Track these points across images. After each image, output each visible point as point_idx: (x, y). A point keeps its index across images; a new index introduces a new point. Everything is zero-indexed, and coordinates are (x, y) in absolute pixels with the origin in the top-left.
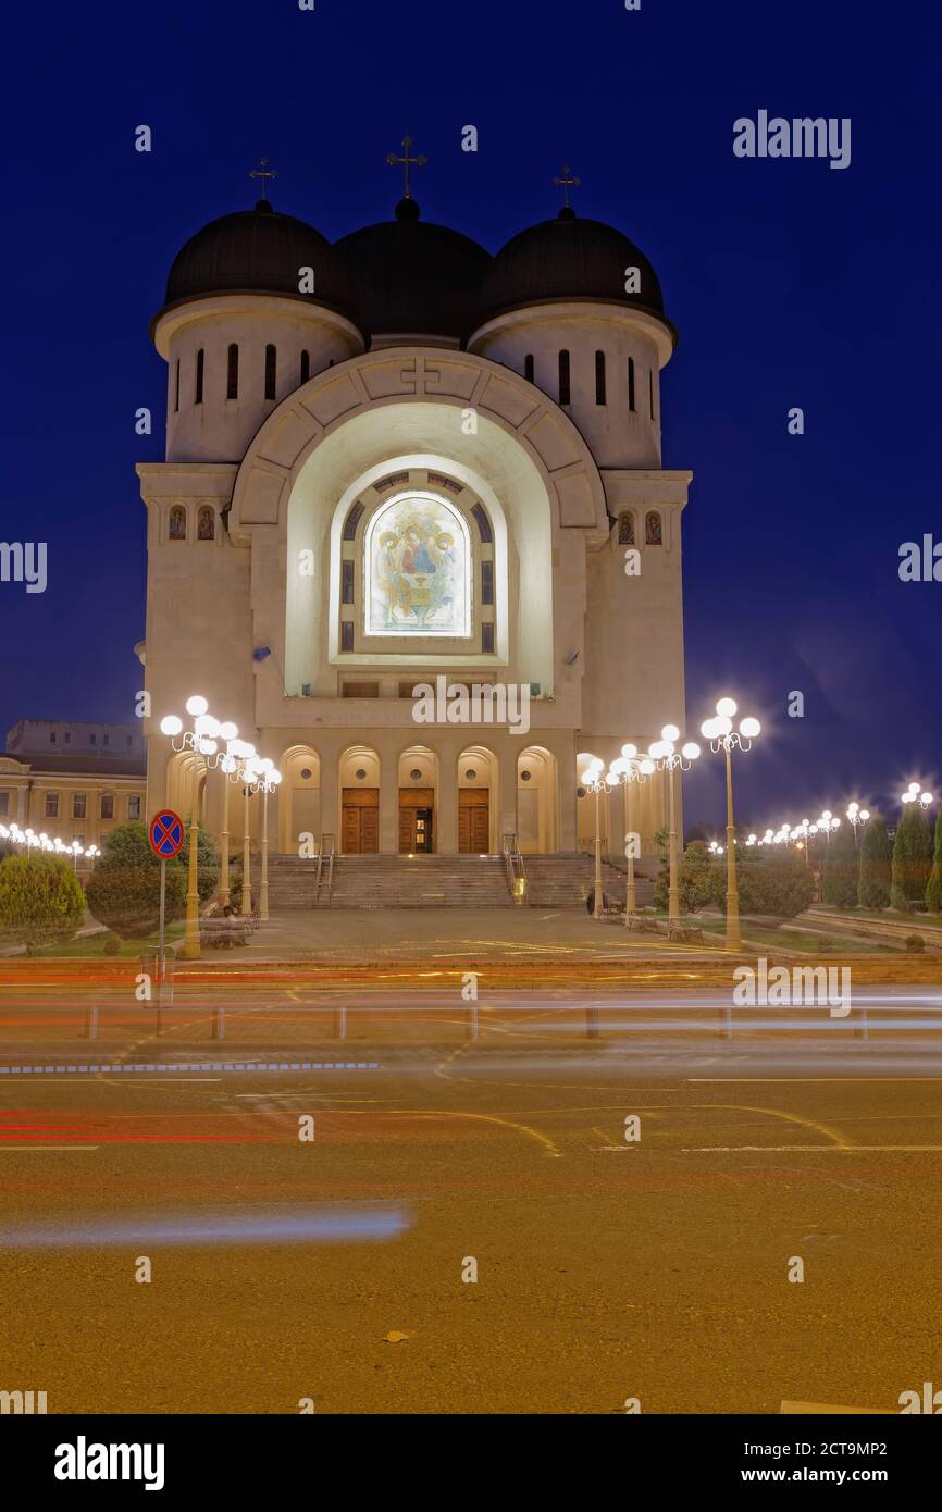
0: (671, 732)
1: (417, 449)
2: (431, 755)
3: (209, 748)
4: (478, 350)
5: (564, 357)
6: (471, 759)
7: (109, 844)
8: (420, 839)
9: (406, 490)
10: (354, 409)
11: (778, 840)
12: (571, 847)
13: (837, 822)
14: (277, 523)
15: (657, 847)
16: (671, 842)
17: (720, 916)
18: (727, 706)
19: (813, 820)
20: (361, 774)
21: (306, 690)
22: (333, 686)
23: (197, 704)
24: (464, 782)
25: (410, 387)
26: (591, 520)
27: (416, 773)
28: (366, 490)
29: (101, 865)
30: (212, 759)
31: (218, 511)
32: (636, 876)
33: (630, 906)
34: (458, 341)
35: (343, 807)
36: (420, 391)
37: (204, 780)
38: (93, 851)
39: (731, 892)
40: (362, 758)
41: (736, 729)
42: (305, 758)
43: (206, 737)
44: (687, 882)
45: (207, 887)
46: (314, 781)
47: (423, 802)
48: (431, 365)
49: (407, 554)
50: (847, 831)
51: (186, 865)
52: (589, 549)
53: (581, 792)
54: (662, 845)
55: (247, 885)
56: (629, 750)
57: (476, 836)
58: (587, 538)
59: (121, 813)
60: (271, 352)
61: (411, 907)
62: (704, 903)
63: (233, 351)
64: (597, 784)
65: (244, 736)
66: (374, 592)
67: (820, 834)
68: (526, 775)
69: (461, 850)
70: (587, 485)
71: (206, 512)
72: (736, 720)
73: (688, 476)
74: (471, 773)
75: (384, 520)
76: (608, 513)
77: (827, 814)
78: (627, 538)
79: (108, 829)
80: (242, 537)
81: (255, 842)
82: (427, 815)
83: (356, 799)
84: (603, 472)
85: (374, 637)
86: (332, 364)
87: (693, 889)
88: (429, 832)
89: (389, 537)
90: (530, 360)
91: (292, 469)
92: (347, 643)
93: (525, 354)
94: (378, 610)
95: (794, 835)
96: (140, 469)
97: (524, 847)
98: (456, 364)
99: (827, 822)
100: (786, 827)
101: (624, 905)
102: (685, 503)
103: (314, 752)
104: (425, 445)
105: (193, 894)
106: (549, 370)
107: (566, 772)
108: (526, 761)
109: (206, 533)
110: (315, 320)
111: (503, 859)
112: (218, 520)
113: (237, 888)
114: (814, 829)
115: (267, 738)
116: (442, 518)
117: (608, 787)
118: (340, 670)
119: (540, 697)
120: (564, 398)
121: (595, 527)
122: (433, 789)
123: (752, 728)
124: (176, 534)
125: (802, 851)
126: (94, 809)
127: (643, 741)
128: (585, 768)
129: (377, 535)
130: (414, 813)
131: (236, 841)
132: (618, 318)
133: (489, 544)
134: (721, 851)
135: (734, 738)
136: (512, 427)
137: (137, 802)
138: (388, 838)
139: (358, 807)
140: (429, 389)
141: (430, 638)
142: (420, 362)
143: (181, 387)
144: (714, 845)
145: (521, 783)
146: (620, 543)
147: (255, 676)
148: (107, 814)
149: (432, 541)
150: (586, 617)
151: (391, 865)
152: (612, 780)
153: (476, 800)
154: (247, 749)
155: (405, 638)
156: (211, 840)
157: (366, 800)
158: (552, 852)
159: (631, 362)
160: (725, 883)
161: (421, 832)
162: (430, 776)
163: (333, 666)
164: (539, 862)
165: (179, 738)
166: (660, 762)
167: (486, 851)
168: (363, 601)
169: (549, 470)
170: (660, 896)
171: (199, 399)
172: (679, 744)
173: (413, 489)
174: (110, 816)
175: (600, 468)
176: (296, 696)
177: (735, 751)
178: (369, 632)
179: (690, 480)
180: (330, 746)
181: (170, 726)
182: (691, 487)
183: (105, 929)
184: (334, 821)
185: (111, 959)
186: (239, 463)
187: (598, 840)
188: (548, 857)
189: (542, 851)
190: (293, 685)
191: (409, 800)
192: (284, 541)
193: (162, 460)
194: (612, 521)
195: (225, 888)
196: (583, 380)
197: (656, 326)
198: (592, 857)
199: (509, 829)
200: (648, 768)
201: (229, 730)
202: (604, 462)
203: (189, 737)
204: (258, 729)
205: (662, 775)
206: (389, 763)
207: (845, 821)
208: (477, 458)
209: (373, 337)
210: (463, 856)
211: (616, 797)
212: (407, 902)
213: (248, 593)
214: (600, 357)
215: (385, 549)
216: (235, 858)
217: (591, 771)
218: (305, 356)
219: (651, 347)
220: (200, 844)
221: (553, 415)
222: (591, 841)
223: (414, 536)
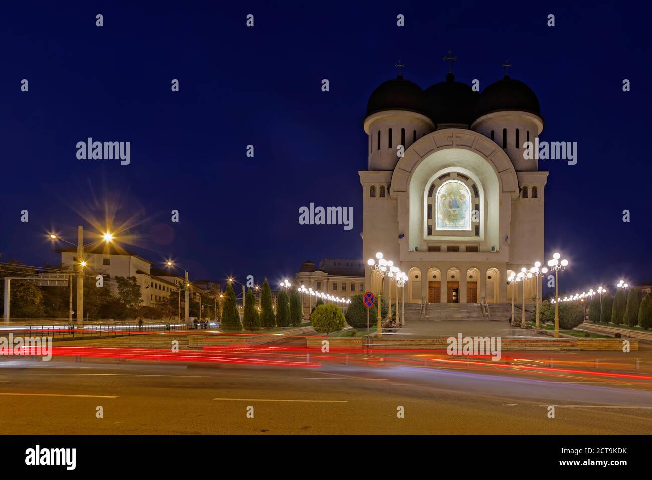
0: (538, 264)
1: (453, 165)
2: (458, 270)
3: (384, 269)
4: (475, 129)
5: (505, 131)
6: (472, 272)
7: (353, 299)
8: (454, 298)
9: (449, 180)
10: (432, 151)
11: (574, 299)
12: (504, 301)
13: (594, 293)
14: (406, 192)
15: (533, 302)
16: (537, 300)
17: (553, 325)
18: (557, 255)
19: (586, 293)
20: (435, 277)
21: (416, 249)
22: (425, 247)
23: (379, 255)
24: (469, 279)
25: (451, 143)
26: (512, 190)
27: (453, 277)
28: (436, 180)
29: (351, 307)
30: (385, 273)
31: (386, 187)
32: (525, 311)
33: (523, 321)
34: (468, 125)
35: (429, 288)
36: (454, 144)
37: (383, 279)
38: (348, 301)
39: (556, 318)
40: (435, 271)
41: (559, 263)
42: (416, 271)
43: (382, 266)
44: (542, 314)
45: (384, 315)
46: (419, 279)
47: (455, 286)
48: (458, 135)
49: (450, 202)
50: (598, 297)
51: (377, 307)
52: (512, 199)
53: (508, 283)
54: (534, 301)
55: (397, 313)
56: (524, 269)
57: (473, 298)
58: (512, 196)
59: (357, 288)
60: (403, 130)
61: (451, 321)
62: (548, 321)
63: (390, 130)
64: (513, 281)
65: (395, 265)
66: (438, 215)
67: (589, 297)
68: (489, 277)
69: (468, 302)
70: (512, 176)
71: (382, 188)
72: (560, 260)
73: (547, 173)
74: (471, 277)
75: (442, 190)
76: (519, 187)
77: (591, 290)
78: (525, 195)
79: (353, 294)
80: (394, 196)
81: (400, 299)
82: (457, 290)
83: (433, 285)
84: (517, 172)
85: (439, 231)
86: (424, 135)
87: (544, 316)
88: (457, 296)
89: (444, 196)
90: (493, 132)
91: (411, 172)
92: (430, 233)
93: (490, 130)
94: (440, 221)
95: (580, 297)
96: (360, 173)
97: (488, 301)
98: (467, 134)
99: (591, 293)
100: (577, 295)
101: (521, 321)
102: (546, 183)
103: (418, 269)
104: (456, 163)
105: (379, 318)
106: (499, 135)
107: (503, 276)
108: (490, 272)
109: (382, 195)
110: (418, 119)
111: (481, 305)
112: (386, 191)
113: (394, 315)
114: (587, 295)
115: (403, 265)
116: (462, 189)
117: (517, 282)
118: (427, 242)
119: (495, 251)
120: (504, 146)
121: (514, 192)
122: (458, 282)
123: (565, 263)
124: (372, 195)
125: (583, 302)
126: (348, 288)
127: (529, 266)
128: (509, 275)
129: (440, 195)
130: (452, 289)
131: (393, 299)
132: (524, 116)
133: (478, 198)
134: (555, 302)
135: (559, 266)
136: (486, 156)
137: (362, 285)
138: (444, 298)
139: (434, 288)
140: (457, 143)
141: (458, 231)
142: (454, 133)
143: (373, 144)
144: (553, 300)
145: (488, 279)
146: (523, 197)
147: (399, 244)
148: (353, 289)
149: (458, 197)
150: (511, 223)
151: (444, 307)
152: (518, 279)
153: (473, 285)
154: (396, 269)
155: (449, 231)
156: (385, 299)
157: (436, 285)
158: (498, 303)
159: (528, 132)
160: (554, 314)
161: (455, 296)
162: (458, 277)
163: (426, 241)
164: (494, 306)
165: (374, 266)
166: (534, 274)
167: (476, 303)
168: (435, 218)
169: (499, 172)
170: (533, 318)
171: (379, 148)
172: (540, 268)
173: (452, 179)
174: (354, 290)
175: (516, 171)
176: (413, 251)
177: (559, 271)
178: (437, 229)
179: (548, 175)
180: (425, 267)
181: (371, 262)
182: (548, 177)
183: (352, 328)
184: (426, 293)
185: (353, 338)
186: (393, 170)
187: (513, 299)
188: (496, 304)
189: (494, 302)
190: (412, 247)
191: (451, 285)
192: (408, 198)
193: (367, 170)
194: (520, 190)
195: (390, 315)
196: (511, 139)
197: (538, 119)
198: (511, 304)
199: (484, 295)
200: (530, 276)
201: (390, 263)
202: (518, 169)
203: (377, 266)
204: (401, 262)
205: (535, 278)
206: (444, 273)
207: (597, 292)
208: (474, 168)
209: (438, 125)
210: (468, 304)
211: (520, 285)
212: (449, 319)
213: (396, 216)
214: (517, 131)
215: (443, 200)
216: (394, 305)
217: (512, 276)
218: (415, 132)
219: (535, 126)
220: (382, 301)
221: (500, 152)
222: (511, 299)
223: (452, 196)
